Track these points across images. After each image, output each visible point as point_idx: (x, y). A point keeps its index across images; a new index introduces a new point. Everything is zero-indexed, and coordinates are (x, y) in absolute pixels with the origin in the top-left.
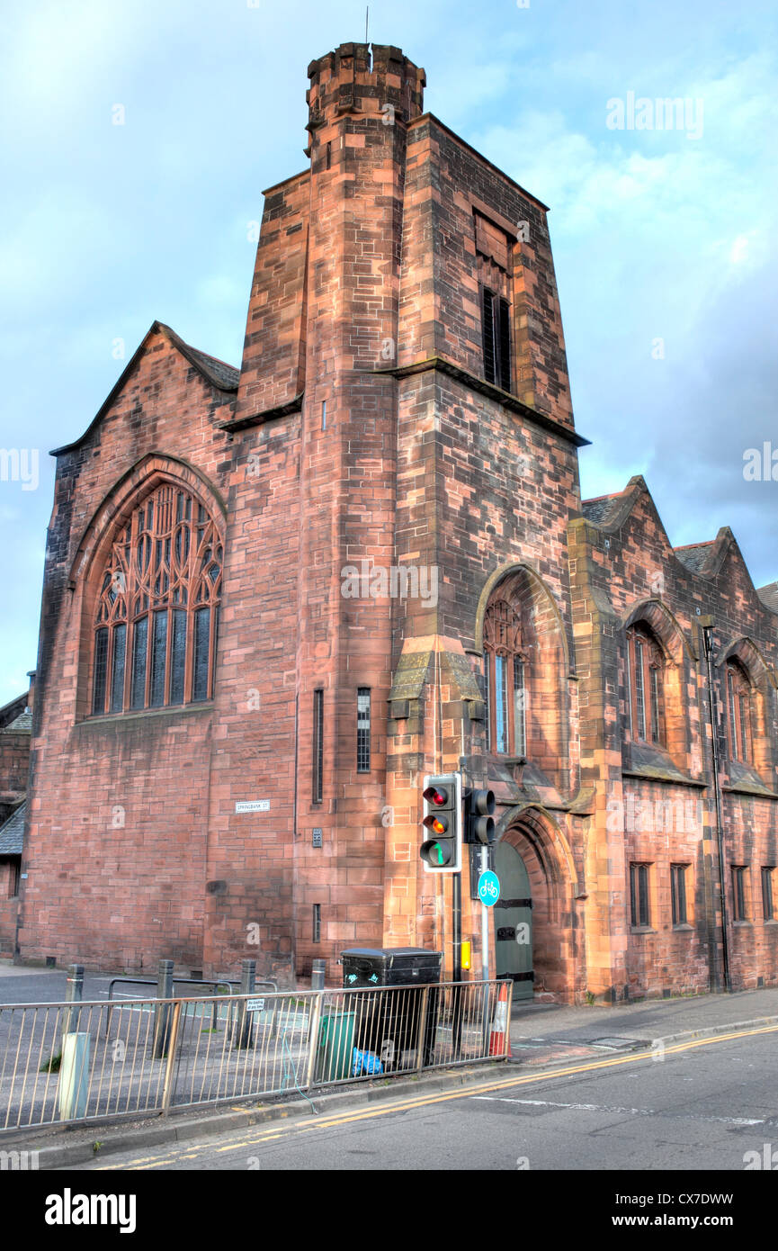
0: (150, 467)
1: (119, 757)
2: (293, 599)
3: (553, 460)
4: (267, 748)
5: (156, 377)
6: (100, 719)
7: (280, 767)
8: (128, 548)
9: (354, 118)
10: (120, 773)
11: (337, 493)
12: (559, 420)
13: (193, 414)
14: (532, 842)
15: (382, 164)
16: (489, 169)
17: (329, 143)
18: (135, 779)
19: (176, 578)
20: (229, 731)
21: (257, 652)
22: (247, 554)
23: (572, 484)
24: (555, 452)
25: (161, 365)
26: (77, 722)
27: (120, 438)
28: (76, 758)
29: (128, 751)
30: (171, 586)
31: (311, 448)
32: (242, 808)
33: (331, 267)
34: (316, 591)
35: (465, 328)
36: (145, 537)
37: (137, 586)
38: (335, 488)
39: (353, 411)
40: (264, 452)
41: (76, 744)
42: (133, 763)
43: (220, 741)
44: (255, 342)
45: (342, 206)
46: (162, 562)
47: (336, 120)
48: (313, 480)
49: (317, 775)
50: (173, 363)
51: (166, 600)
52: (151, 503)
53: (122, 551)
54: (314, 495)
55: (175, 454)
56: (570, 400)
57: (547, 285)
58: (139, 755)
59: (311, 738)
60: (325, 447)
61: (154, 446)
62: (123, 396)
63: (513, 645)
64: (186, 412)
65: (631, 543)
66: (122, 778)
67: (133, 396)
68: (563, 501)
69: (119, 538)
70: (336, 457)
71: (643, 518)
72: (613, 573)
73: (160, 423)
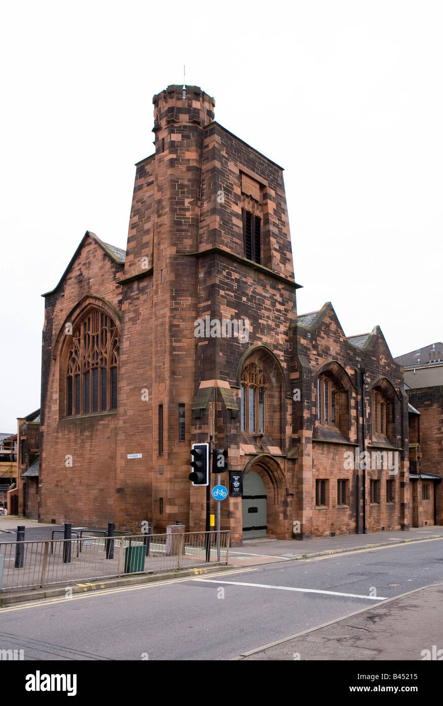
0: (87, 302)
1: (78, 435)
2: (151, 363)
3: (281, 296)
4: (140, 431)
5: (89, 258)
6: (70, 418)
7: (146, 439)
8: (79, 340)
9: (176, 125)
10: (79, 441)
11: (168, 314)
12: (286, 276)
13: (106, 276)
14: (267, 471)
15: (190, 149)
16: (250, 150)
17: (163, 139)
18: (86, 444)
19: (102, 353)
20: (124, 423)
21: (135, 388)
22: (130, 343)
23: (292, 307)
24: (283, 291)
25: (91, 252)
26: (59, 419)
27: (73, 288)
28: (60, 435)
29: (82, 431)
30: (100, 357)
31: (156, 293)
32: (130, 456)
33: (164, 203)
34: (159, 360)
35: (234, 232)
36: (87, 335)
37: (84, 358)
38: (167, 311)
39: (176, 274)
40: (137, 294)
41: (60, 428)
42: (85, 437)
43: (120, 428)
44: (132, 241)
45: (169, 172)
46: (95, 346)
47: (166, 126)
48: (157, 308)
49: (161, 442)
50: (96, 251)
51: (97, 364)
52: (89, 319)
53: (77, 341)
54: (158, 315)
55: (98, 296)
56: (292, 266)
57: (282, 209)
58: (87, 434)
59: (158, 426)
60: (162, 292)
61: (89, 292)
62: (74, 268)
63: (259, 383)
64: (103, 275)
65: (322, 334)
66: (80, 443)
67: (79, 268)
68: (286, 315)
69: (76, 336)
70: (167, 296)
71: (330, 323)
72: (312, 349)
73: (91, 280)
